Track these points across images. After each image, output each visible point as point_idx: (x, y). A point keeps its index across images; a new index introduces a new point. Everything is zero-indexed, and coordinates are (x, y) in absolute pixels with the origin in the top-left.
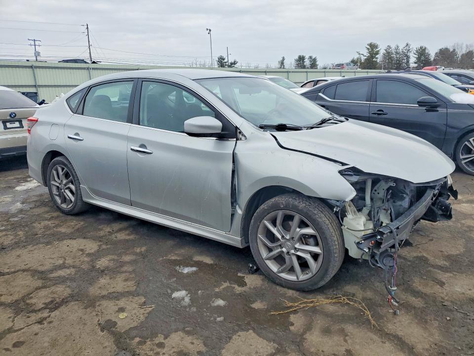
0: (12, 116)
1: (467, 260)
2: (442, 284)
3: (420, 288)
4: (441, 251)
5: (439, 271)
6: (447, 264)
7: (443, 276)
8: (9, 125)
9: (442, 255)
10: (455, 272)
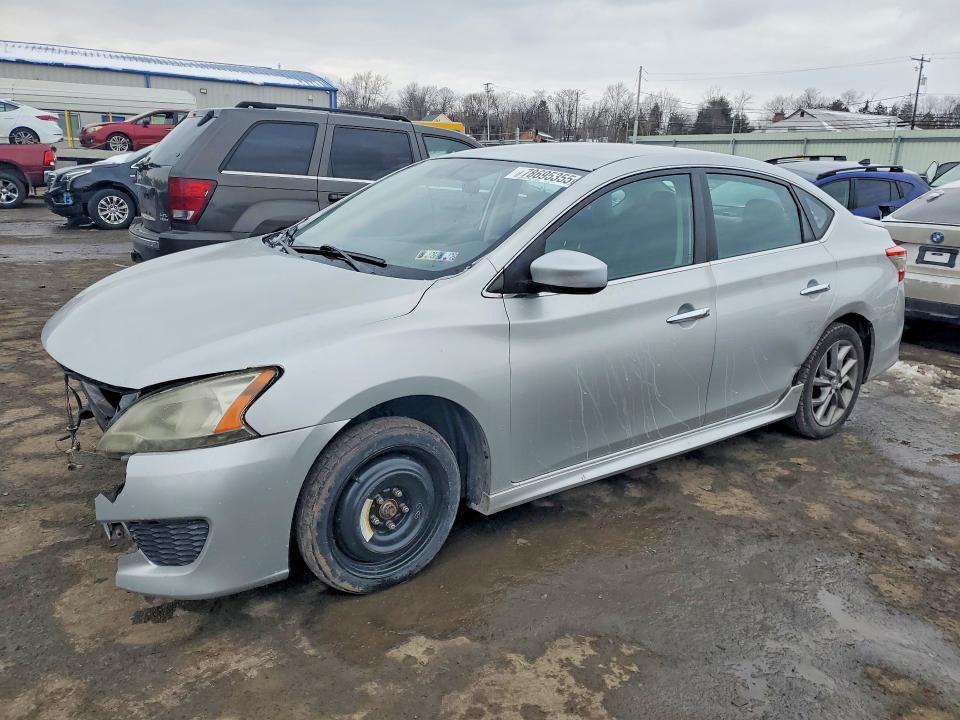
0: (935, 239)
1: (35, 591)
2: (44, 524)
3: (72, 505)
4: (100, 581)
5: (66, 540)
6: (64, 560)
7: (52, 537)
8: (928, 256)
9: (91, 575)
10: (39, 553)
